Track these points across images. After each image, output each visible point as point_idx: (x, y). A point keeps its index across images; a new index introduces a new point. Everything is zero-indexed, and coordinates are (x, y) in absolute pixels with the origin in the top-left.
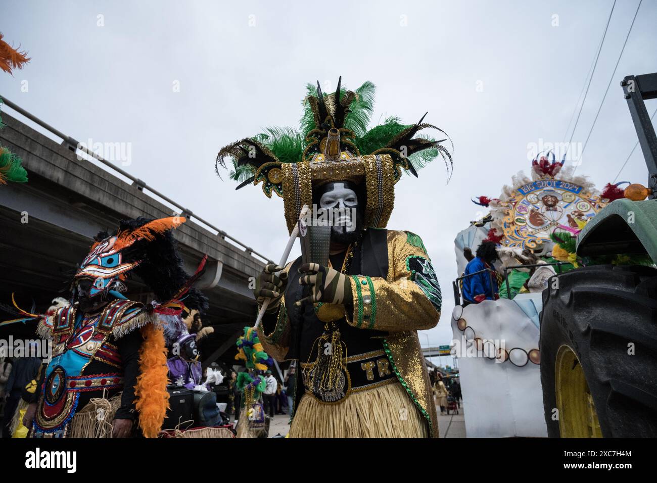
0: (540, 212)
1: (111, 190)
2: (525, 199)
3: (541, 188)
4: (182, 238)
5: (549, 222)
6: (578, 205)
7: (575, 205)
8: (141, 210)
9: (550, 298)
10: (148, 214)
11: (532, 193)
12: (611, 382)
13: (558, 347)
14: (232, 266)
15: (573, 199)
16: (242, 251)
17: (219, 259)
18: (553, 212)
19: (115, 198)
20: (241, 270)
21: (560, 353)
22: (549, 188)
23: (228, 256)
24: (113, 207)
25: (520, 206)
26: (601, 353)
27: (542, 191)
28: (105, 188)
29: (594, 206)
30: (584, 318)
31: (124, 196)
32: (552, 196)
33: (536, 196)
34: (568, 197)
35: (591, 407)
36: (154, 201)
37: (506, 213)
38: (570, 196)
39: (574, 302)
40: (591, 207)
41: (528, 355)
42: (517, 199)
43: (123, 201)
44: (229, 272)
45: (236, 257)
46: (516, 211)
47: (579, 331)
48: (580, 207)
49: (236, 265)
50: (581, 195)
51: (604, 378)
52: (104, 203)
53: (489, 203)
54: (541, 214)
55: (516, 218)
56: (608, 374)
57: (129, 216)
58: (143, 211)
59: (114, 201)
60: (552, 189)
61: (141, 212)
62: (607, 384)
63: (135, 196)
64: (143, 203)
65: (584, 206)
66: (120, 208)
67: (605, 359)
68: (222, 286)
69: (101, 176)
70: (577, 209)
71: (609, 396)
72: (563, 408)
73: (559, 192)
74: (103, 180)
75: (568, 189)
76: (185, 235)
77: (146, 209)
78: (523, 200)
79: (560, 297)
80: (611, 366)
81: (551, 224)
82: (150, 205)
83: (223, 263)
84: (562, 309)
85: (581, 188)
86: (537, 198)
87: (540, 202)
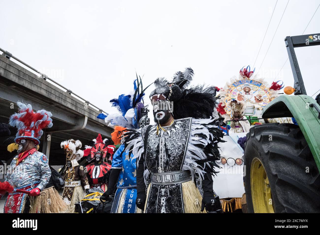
0: (242, 95)
1: (29, 79)
2: (236, 88)
3: (243, 84)
4: (67, 104)
5: (246, 100)
6: (260, 92)
7: (258, 92)
8: (46, 90)
9: (251, 137)
10: (49, 92)
11: (239, 86)
12: (278, 175)
13: (253, 159)
14: (92, 118)
15: (257, 89)
16: (97, 111)
17: (86, 115)
18: (248, 95)
19: (32, 84)
20: (97, 120)
21: (254, 161)
22: (247, 84)
23: (90, 113)
24: (30, 89)
25: (233, 92)
26: (273, 162)
27: (244, 85)
28: (26, 78)
29: (267, 92)
30: (266, 147)
31: (36, 83)
32: (248, 88)
33: (241, 87)
34: (255, 88)
35: (266, 184)
36: (52, 85)
37: (227, 95)
38: (256, 88)
39: (262, 139)
40: (265, 93)
41: (235, 161)
42: (232, 88)
43: (36, 85)
44: (91, 121)
45: (94, 114)
46: (231, 95)
47: (264, 152)
48: (260, 93)
49: (94, 118)
50: (261, 87)
51: (274, 173)
52: (26, 86)
53: (219, 90)
54: (242, 96)
55: (231, 98)
56: (276, 171)
57: (39, 93)
58: (47, 91)
59: (31, 85)
60: (248, 84)
61: (46, 91)
62: (276, 176)
63: (42, 83)
64: (47, 86)
65: (262, 92)
66: (34, 89)
67: (275, 165)
68: (87, 128)
69: (24, 72)
70: (259, 94)
71: (277, 180)
72: (253, 185)
73: (251, 86)
74: (25, 74)
75: (255, 84)
76: (68, 103)
77: (48, 89)
78: (235, 89)
79: (255, 137)
80: (277, 168)
81: (247, 101)
82: (50, 87)
83: (88, 117)
84: (256, 142)
85: (261, 84)
86: (241, 88)
87: (243, 90)
